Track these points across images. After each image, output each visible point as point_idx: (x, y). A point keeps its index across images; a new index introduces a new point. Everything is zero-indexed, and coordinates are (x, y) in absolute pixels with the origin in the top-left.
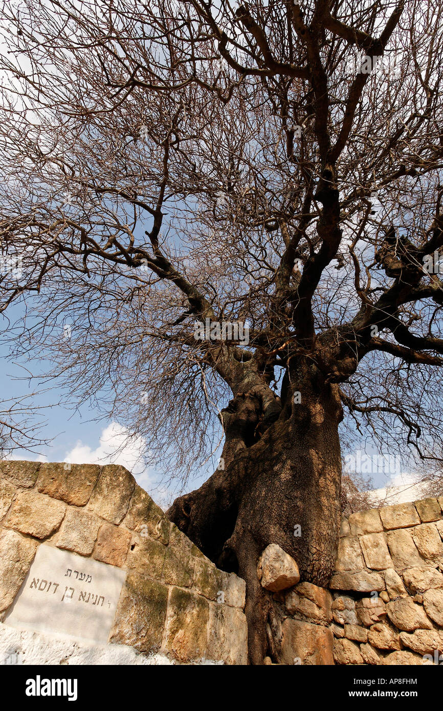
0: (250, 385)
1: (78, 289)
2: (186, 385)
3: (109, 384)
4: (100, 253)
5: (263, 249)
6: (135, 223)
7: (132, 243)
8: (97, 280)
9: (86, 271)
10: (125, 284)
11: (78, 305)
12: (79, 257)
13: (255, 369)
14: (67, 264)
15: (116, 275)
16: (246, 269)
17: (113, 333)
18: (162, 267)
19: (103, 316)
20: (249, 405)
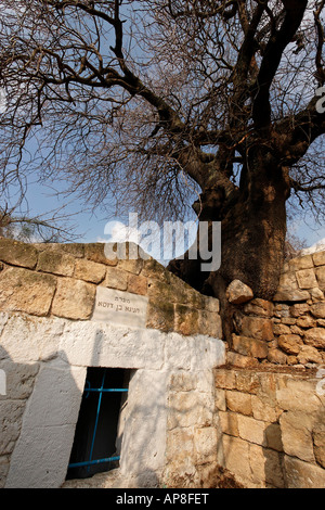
0: (214, 180)
1: (69, 118)
2: (165, 188)
3: (110, 194)
4: (78, 79)
5: (220, 44)
6: (99, 39)
7: (101, 62)
8: (81, 108)
9: (70, 100)
10: (104, 107)
11: (73, 133)
12: (63, 86)
13: (218, 167)
14: (54, 96)
15: (96, 100)
16: (205, 72)
17: (104, 153)
18: (132, 83)
19: (94, 139)
20: (214, 195)
